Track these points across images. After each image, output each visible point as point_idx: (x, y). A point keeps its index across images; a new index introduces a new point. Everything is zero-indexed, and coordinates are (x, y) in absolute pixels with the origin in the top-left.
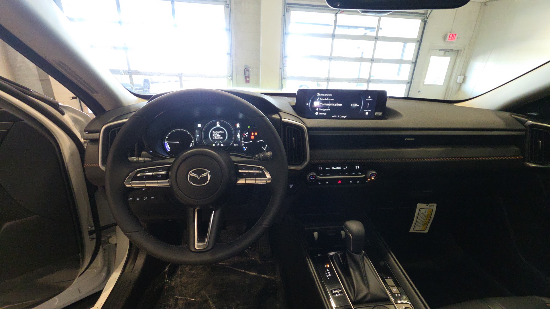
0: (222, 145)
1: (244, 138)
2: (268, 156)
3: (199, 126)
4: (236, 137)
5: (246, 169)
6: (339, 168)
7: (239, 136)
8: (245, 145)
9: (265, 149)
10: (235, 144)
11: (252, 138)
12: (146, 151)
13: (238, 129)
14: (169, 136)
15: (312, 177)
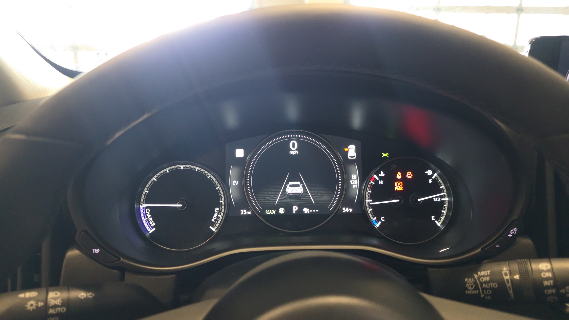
0: (306, 211)
1: (372, 187)
2: (546, 283)
3: (240, 153)
4: (346, 186)
7: (355, 181)
8: (378, 211)
9: (439, 224)
10: (344, 209)
11: (399, 187)
12: (79, 248)
13: (352, 162)
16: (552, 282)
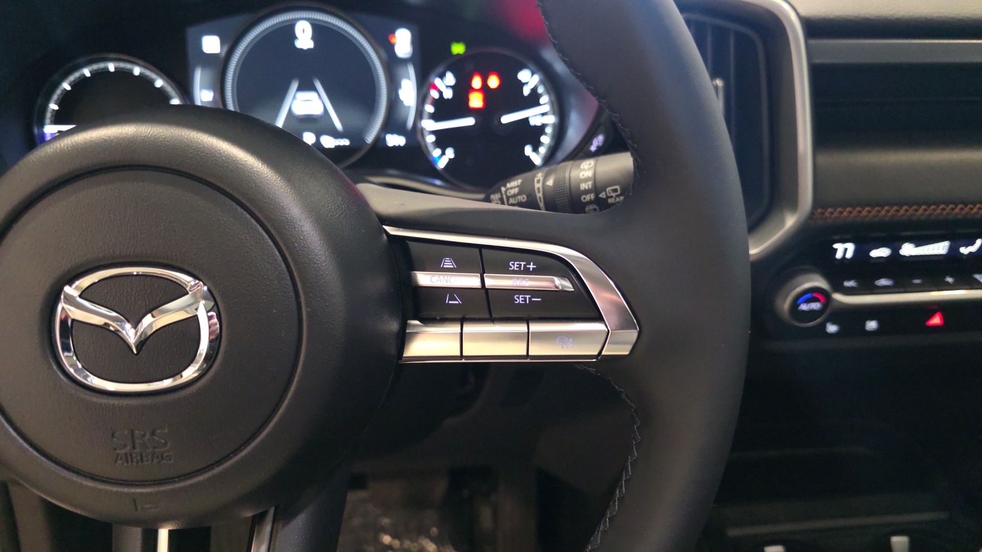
0: (327, 141)
1: (435, 103)
2: (584, 186)
3: (211, 44)
4: (394, 102)
5: (462, 267)
6: (940, 248)
7: (408, 92)
8: (443, 139)
10: (389, 139)
11: (476, 101)
13: (404, 61)
14: (66, 100)
15: (808, 301)
16: (590, 183)
